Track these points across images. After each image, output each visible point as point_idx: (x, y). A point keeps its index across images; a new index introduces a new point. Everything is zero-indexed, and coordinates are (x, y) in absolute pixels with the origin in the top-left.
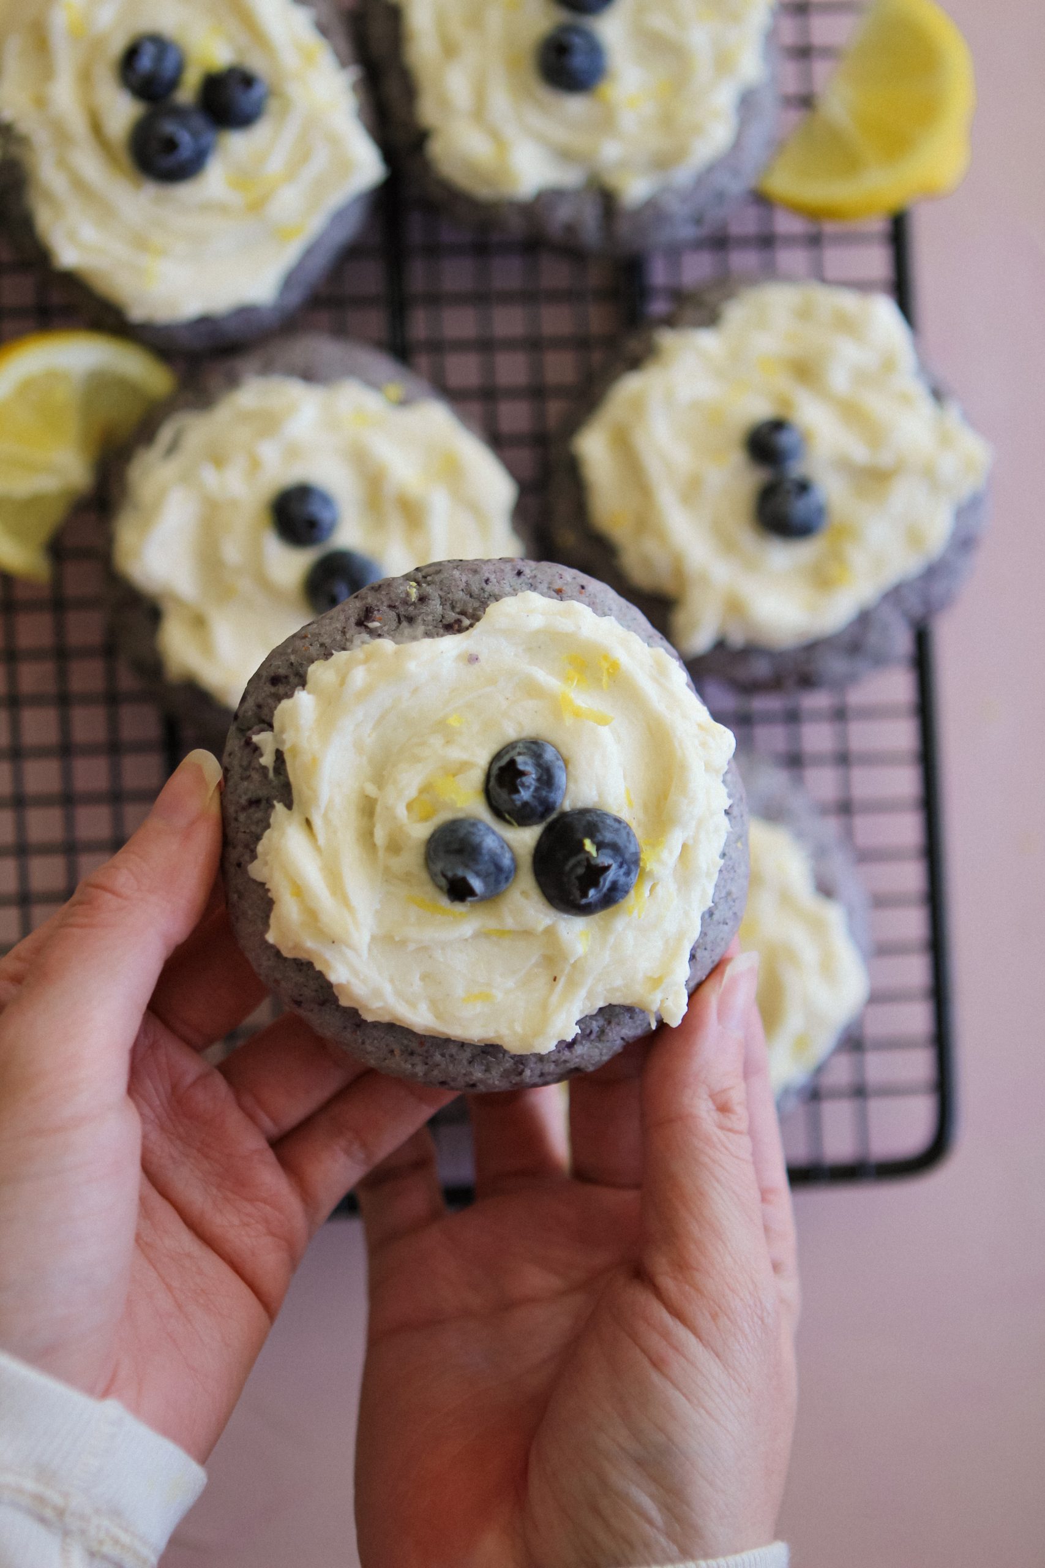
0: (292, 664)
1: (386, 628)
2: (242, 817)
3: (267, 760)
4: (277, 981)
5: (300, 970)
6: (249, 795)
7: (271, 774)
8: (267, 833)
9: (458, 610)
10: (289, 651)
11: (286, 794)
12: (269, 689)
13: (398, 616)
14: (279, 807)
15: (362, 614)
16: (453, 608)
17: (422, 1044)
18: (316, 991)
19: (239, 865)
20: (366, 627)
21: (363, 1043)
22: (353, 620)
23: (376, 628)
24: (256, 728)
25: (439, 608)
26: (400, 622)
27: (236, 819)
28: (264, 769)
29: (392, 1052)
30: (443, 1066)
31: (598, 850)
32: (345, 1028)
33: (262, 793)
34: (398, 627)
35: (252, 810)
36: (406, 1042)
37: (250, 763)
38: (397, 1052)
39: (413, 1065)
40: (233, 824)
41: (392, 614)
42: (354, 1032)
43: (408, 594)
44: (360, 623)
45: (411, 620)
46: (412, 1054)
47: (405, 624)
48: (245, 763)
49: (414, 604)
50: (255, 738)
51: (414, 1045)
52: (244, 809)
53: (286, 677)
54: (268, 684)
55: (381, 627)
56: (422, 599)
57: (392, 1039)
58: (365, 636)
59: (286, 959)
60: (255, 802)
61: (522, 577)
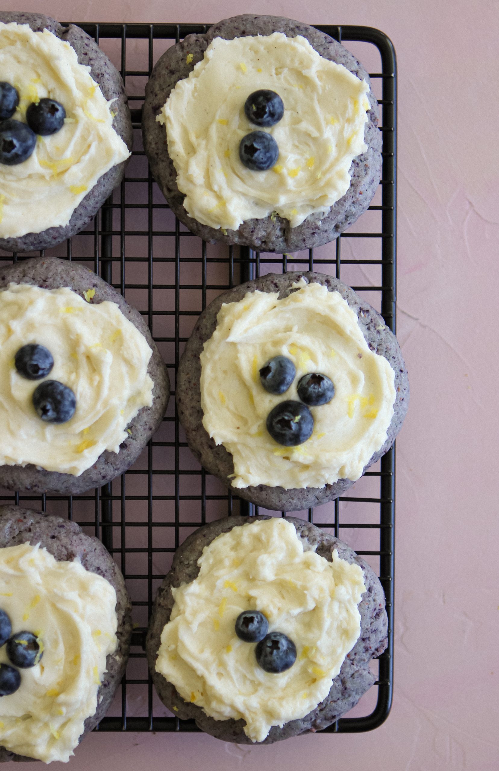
0: (336, 286)
1: (362, 320)
2: (269, 282)
3: (295, 285)
4: (205, 317)
5: (212, 325)
6: (278, 283)
7: (290, 288)
8: (266, 294)
9: (378, 347)
10: (341, 284)
11: (283, 296)
12: (324, 280)
13: (369, 324)
14: (278, 294)
15: (365, 309)
16: (379, 345)
17: (195, 384)
18: (205, 334)
19: (248, 287)
20: (360, 312)
21: (188, 361)
22: (361, 306)
23: (361, 316)
24: (306, 278)
25: (377, 340)
26: (367, 325)
27: (267, 281)
28: (291, 285)
29: (188, 374)
30: (188, 396)
31: (297, 423)
32: (193, 351)
33: (281, 288)
34: (364, 324)
35: (273, 286)
36: (194, 378)
37: (291, 280)
38: (188, 375)
39: (185, 384)
40: (264, 280)
41: (369, 321)
42: (192, 355)
43: (379, 326)
44: (361, 309)
45: (369, 329)
46: (190, 382)
47: (366, 327)
48: (291, 278)
49: (376, 329)
50: (302, 279)
51: (193, 381)
52: (272, 282)
53: (330, 285)
54: (325, 279)
55: (362, 317)
56: (379, 332)
57: (193, 371)
58: (357, 312)
59: (216, 317)
60: (276, 285)
61: (400, 372)
